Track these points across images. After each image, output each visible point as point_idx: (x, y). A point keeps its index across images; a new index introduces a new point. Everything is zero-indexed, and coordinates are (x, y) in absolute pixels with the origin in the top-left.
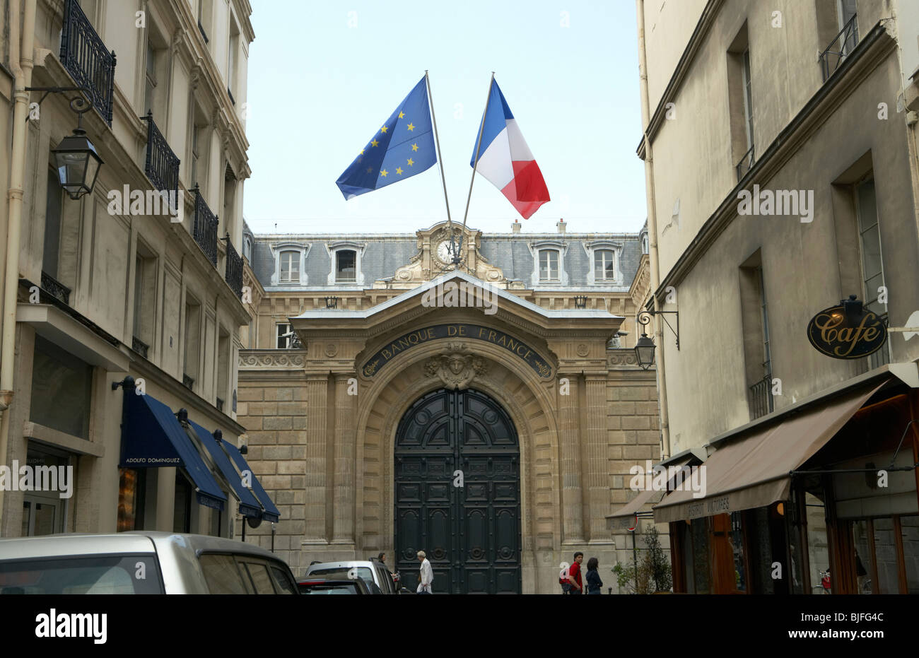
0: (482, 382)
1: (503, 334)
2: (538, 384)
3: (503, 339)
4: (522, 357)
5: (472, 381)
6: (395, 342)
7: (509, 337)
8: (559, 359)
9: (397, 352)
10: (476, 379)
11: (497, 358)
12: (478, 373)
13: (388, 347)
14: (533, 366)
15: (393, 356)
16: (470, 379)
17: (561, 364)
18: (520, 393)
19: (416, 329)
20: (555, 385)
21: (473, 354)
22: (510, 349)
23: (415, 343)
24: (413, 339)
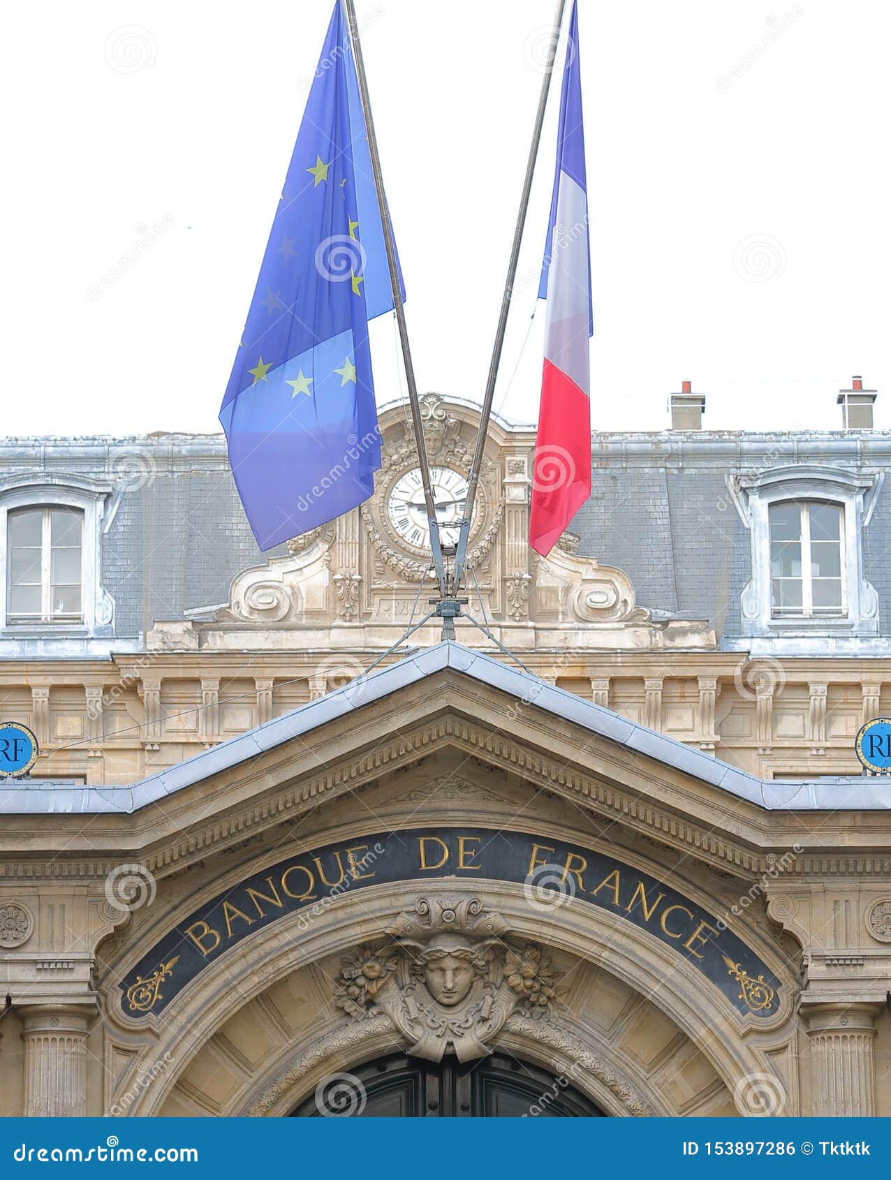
0: (537, 1035)
1: (615, 864)
2: (736, 1042)
3: (613, 883)
4: (679, 946)
5: (503, 1029)
6: (236, 895)
7: (630, 876)
8: (807, 952)
9: (242, 931)
10: (519, 1024)
11: (594, 948)
12: (524, 1002)
13: (210, 911)
14: (718, 975)
15: (227, 944)
16: (496, 1022)
17: (815, 970)
18: (672, 1072)
19: (305, 847)
20: (792, 1046)
21: (506, 937)
22: (636, 918)
23: (304, 897)
24: (298, 883)
